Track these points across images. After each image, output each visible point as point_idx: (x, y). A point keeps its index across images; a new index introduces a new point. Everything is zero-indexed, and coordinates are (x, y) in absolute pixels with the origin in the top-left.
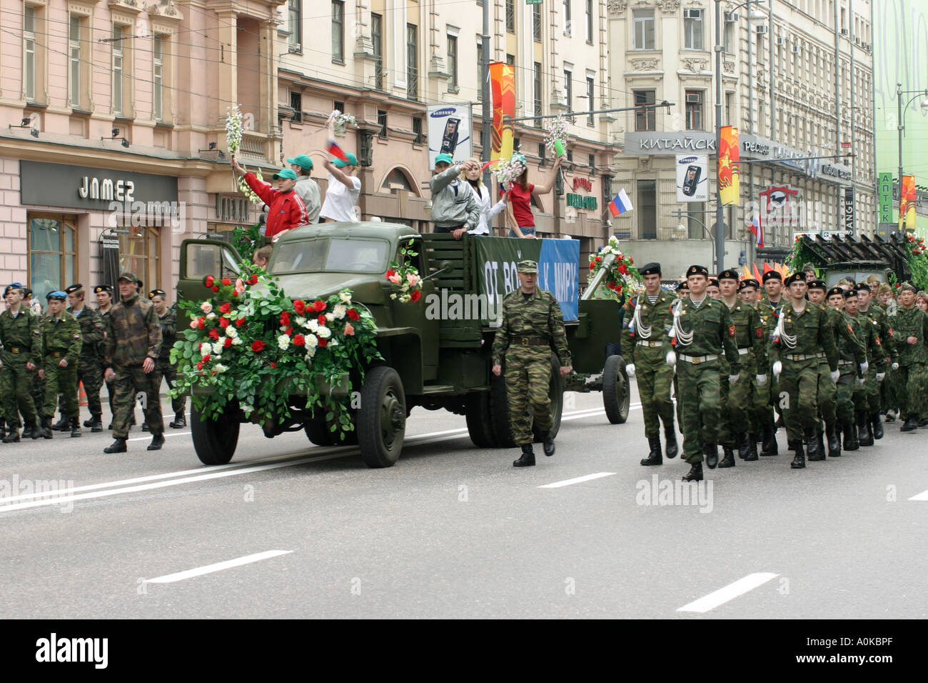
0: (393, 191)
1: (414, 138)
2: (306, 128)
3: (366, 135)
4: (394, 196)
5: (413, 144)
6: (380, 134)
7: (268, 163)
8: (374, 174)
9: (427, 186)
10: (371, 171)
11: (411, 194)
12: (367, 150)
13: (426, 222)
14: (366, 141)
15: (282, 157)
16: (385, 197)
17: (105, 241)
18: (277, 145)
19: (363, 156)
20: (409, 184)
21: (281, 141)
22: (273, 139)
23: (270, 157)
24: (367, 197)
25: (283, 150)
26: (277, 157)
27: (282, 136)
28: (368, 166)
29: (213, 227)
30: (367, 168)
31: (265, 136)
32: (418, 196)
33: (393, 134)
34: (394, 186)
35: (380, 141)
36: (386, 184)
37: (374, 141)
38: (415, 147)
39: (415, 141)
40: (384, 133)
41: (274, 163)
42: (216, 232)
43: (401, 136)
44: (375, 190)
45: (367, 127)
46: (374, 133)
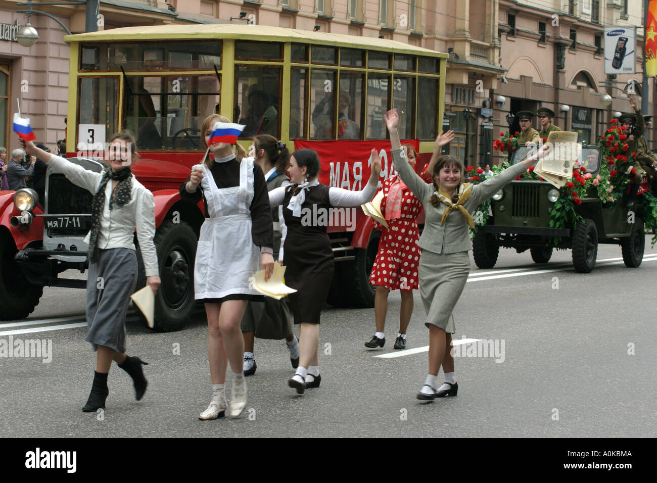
0: (579, 87)
1: (595, 50)
2: (518, 41)
3: (561, 46)
4: (579, 91)
5: (594, 55)
6: (571, 46)
7: (490, 64)
8: (566, 75)
9: (604, 84)
10: (564, 73)
11: (591, 90)
12: (561, 57)
13: (602, 110)
14: (561, 51)
15: (500, 60)
16: (573, 91)
17: (375, 115)
18: (497, 52)
19: (558, 62)
20: (590, 83)
21: (500, 48)
22: (493, 47)
23: (491, 59)
24: (560, 92)
25: (501, 55)
26: (497, 60)
27: (500, 45)
28: (561, 68)
29: (448, 108)
30: (561, 70)
31: (488, 44)
32: (597, 91)
33: (580, 46)
34: (579, 83)
35: (571, 52)
36: (574, 82)
37: (566, 51)
38: (596, 57)
39: (596, 52)
40: (574, 46)
41: (494, 64)
42: (451, 112)
43: (585, 48)
44: (566, 86)
45: (562, 41)
46: (566, 45)
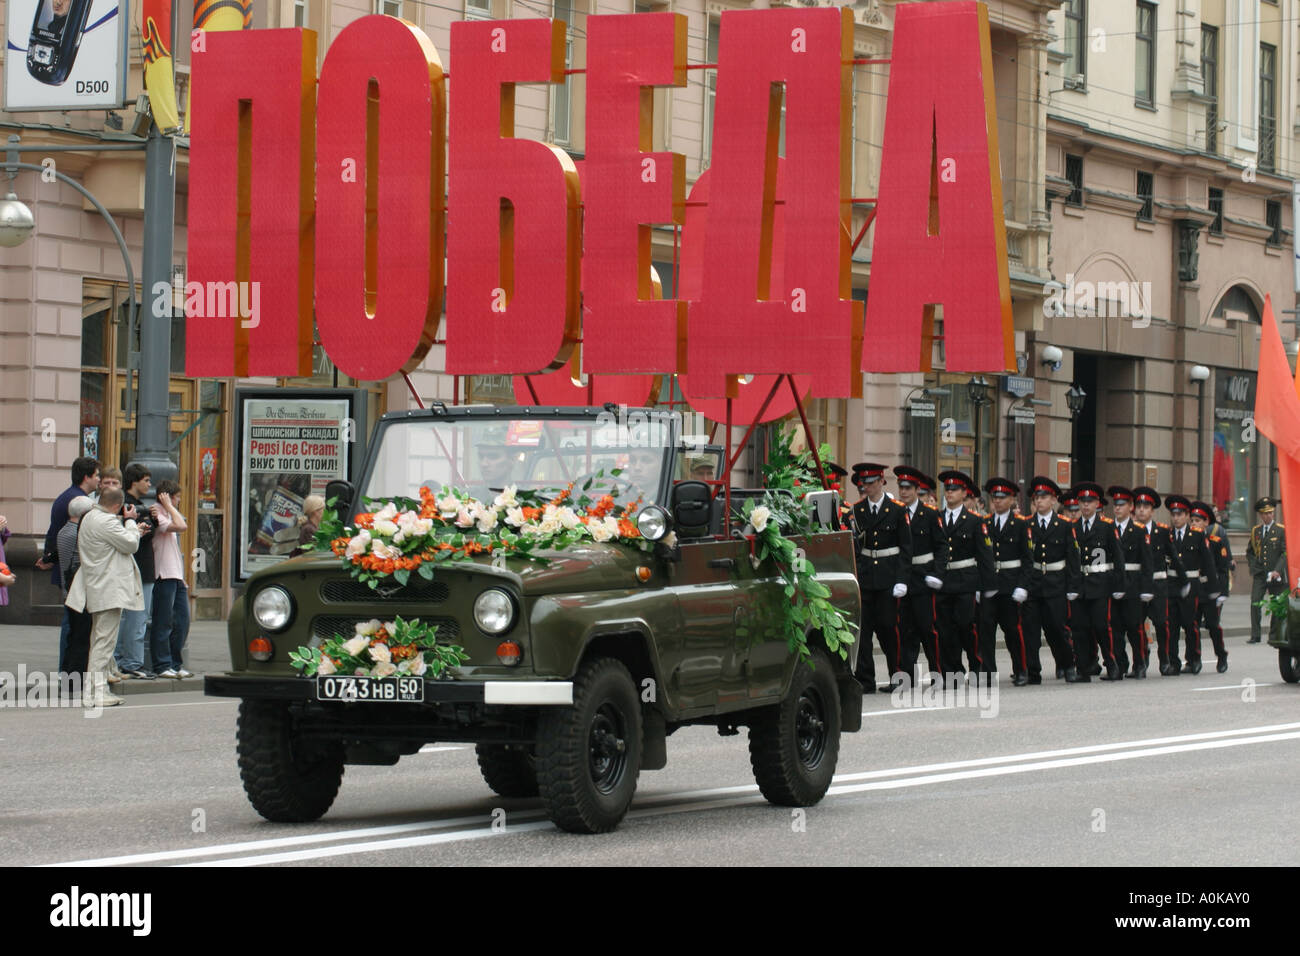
0: (1231, 323)
1: (1268, 234)
2: (1091, 217)
3: (1189, 228)
4: (1232, 331)
5: (1266, 246)
6: (1211, 228)
7: (1027, 272)
8: (1200, 295)
9: (1288, 317)
10: (1196, 290)
11: (1258, 329)
12: (1190, 254)
14: (1188, 238)
15: (1049, 263)
16: (1218, 333)
18: (1042, 244)
19: (1181, 264)
20: (1256, 311)
21: (1049, 236)
22: (1035, 233)
23: (1030, 261)
24: (1188, 334)
25: (1052, 250)
26: (1043, 263)
27: (1050, 227)
28: (1190, 280)
29: (933, 377)
30: (1188, 284)
31: (1022, 227)
33: (1232, 227)
34: (1231, 314)
35: (1211, 240)
36: (1219, 313)
37: (1201, 240)
38: (1269, 251)
39: (1269, 240)
40: (1217, 227)
41: (1037, 273)
42: (938, 386)
43: (1244, 231)
44: (1202, 322)
45: (1191, 216)
46: (1202, 225)
